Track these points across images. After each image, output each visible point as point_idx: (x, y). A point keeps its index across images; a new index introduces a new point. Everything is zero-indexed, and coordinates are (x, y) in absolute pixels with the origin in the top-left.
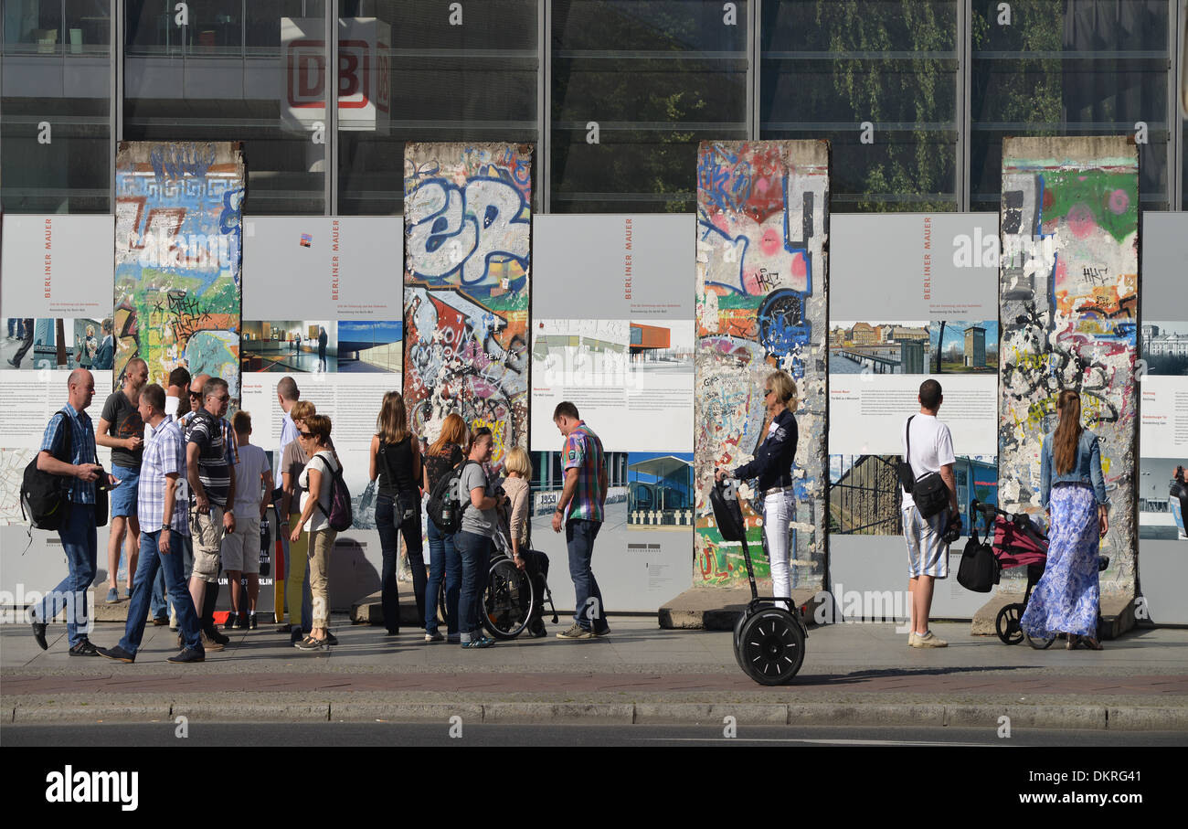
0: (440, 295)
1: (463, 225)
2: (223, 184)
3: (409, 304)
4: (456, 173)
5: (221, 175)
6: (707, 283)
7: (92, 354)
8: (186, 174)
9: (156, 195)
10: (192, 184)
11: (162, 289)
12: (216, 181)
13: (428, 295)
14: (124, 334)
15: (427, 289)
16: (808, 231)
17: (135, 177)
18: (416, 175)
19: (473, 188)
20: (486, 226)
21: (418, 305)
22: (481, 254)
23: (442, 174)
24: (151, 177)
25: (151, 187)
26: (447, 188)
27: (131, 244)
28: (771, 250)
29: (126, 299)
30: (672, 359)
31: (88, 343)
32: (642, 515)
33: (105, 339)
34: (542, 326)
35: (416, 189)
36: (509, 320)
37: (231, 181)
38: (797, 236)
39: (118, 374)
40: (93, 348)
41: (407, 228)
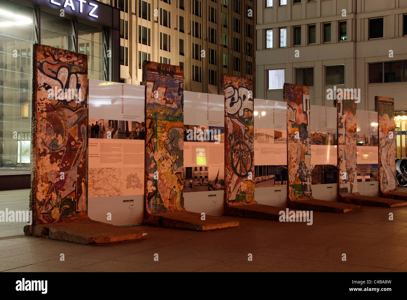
0: (234, 120)
1: (238, 100)
2: (178, 79)
3: (226, 122)
4: (236, 84)
5: (178, 76)
6: (289, 120)
7: (138, 134)
8: (168, 75)
9: (159, 81)
10: (170, 78)
11: (161, 113)
12: (176, 78)
13: (231, 119)
14: (149, 128)
15: (231, 118)
16: (307, 109)
17: (152, 74)
18: (227, 84)
19: (240, 90)
20: (243, 101)
21: (229, 122)
22: (242, 108)
23: (233, 84)
24: (157, 74)
25: (157, 78)
26: (234, 88)
27: (151, 96)
28: (300, 113)
29: (150, 115)
30: (283, 140)
31: (137, 130)
32: (277, 182)
33: (142, 129)
34: (256, 130)
35: (227, 88)
36: (250, 128)
37: (181, 79)
38: (305, 110)
39: (148, 141)
40: (138, 132)
41: (225, 99)
